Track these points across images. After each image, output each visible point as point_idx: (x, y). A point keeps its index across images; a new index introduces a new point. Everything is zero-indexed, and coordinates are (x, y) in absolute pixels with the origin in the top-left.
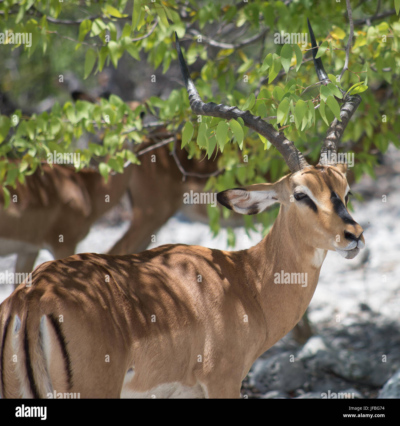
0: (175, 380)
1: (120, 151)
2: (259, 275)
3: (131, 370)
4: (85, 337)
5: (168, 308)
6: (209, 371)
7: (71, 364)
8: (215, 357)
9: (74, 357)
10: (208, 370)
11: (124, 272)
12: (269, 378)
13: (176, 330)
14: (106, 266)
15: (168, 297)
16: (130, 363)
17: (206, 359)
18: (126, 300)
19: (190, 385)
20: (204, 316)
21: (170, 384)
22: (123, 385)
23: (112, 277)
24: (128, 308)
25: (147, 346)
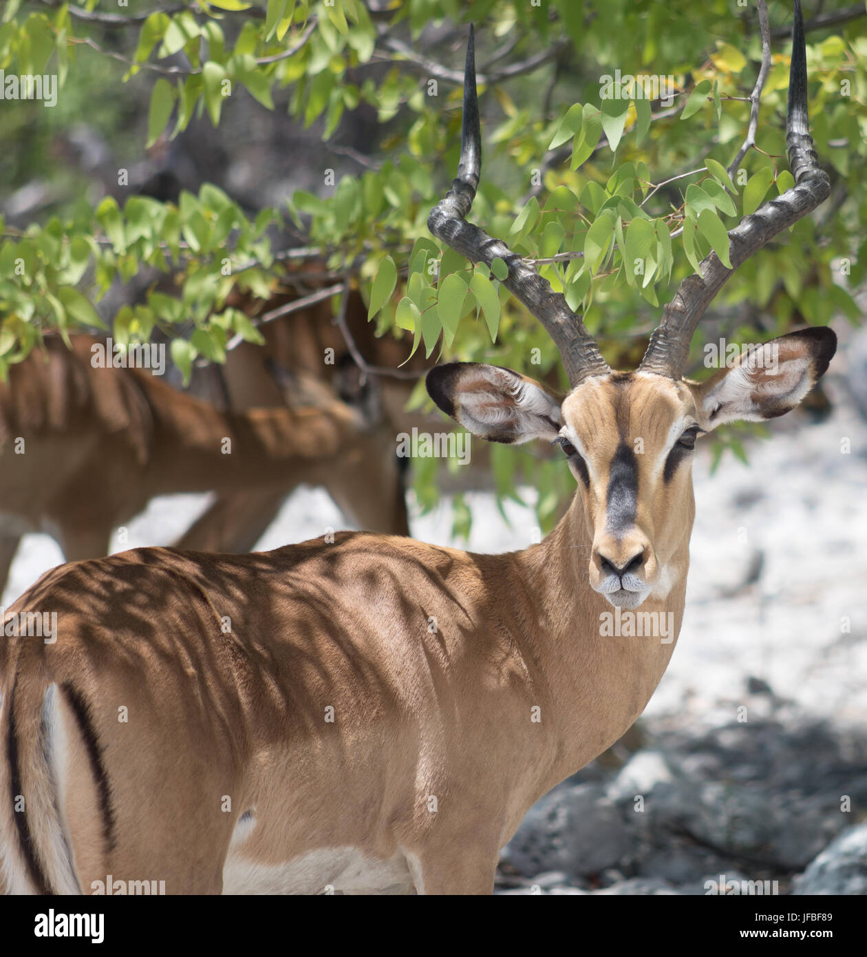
0: (348, 841)
1: (221, 312)
2: (546, 608)
3: (248, 814)
4: (145, 737)
5: (336, 678)
6: (426, 826)
7: (111, 797)
8: (442, 795)
9: (118, 780)
10: (424, 824)
11: (238, 593)
12: (543, 842)
13: (353, 728)
14: (197, 577)
15: (338, 652)
16: (246, 800)
17: (420, 797)
18: (240, 656)
19: (383, 857)
20: (418, 699)
21: (335, 851)
22: (229, 850)
23: (208, 603)
24: (245, 673)
25: (286, 761)
